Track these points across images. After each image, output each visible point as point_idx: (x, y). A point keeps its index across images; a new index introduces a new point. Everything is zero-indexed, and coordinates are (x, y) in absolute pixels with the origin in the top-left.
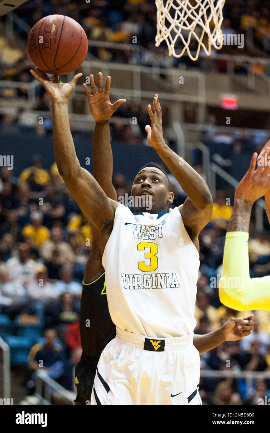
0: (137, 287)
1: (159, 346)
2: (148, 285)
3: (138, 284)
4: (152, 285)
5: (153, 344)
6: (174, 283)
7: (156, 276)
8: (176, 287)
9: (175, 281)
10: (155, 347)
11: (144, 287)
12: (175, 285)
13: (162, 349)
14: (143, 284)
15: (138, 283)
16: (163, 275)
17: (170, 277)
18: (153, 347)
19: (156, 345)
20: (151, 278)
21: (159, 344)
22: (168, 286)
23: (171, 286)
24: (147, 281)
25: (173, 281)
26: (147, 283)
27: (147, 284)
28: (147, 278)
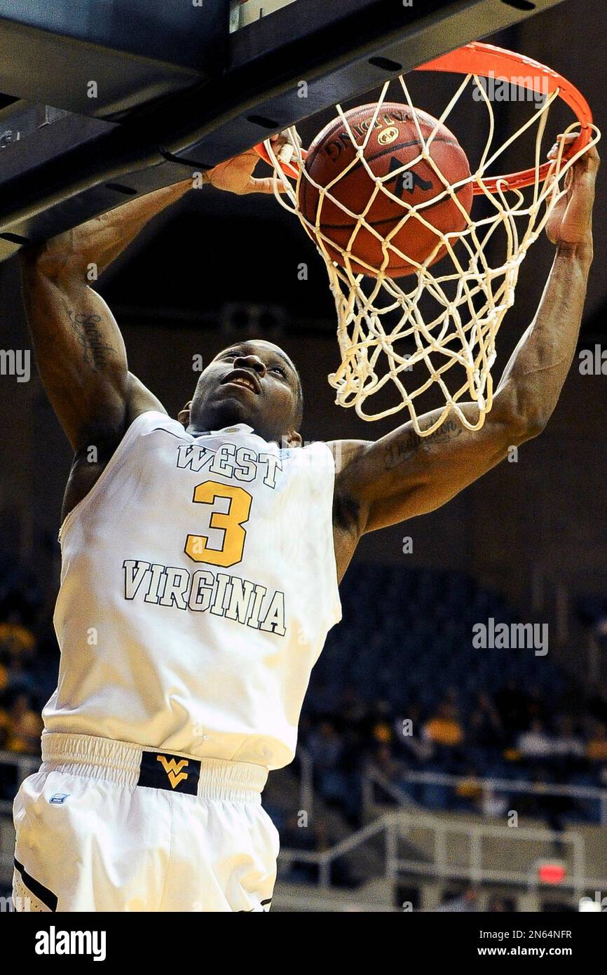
0: (167, 600)
1: (185, 776)
2: (199, 601)
3: (173, 594)
4: (212, 603)
5: (168, 767)
6: (271, 619)
7: (230, 582)
8: (273, 631)
9: (276, 615)
10: (171, 776)
11: (188, 604)
12: (274, 625)
13: (189, 787)
14: (186, 596)
15: (175, 590)
16: (249, 587)
17: (267, 600)
18: (164, 775)
19: (176, 774)
20: (216, 583)
21: (184, 770)
22: (254, 623)
23: (260, 623)
24: (200, 589)
25: (272, 612)
26: (199, 594)
27: (200, 597)
28: (203, 581)
